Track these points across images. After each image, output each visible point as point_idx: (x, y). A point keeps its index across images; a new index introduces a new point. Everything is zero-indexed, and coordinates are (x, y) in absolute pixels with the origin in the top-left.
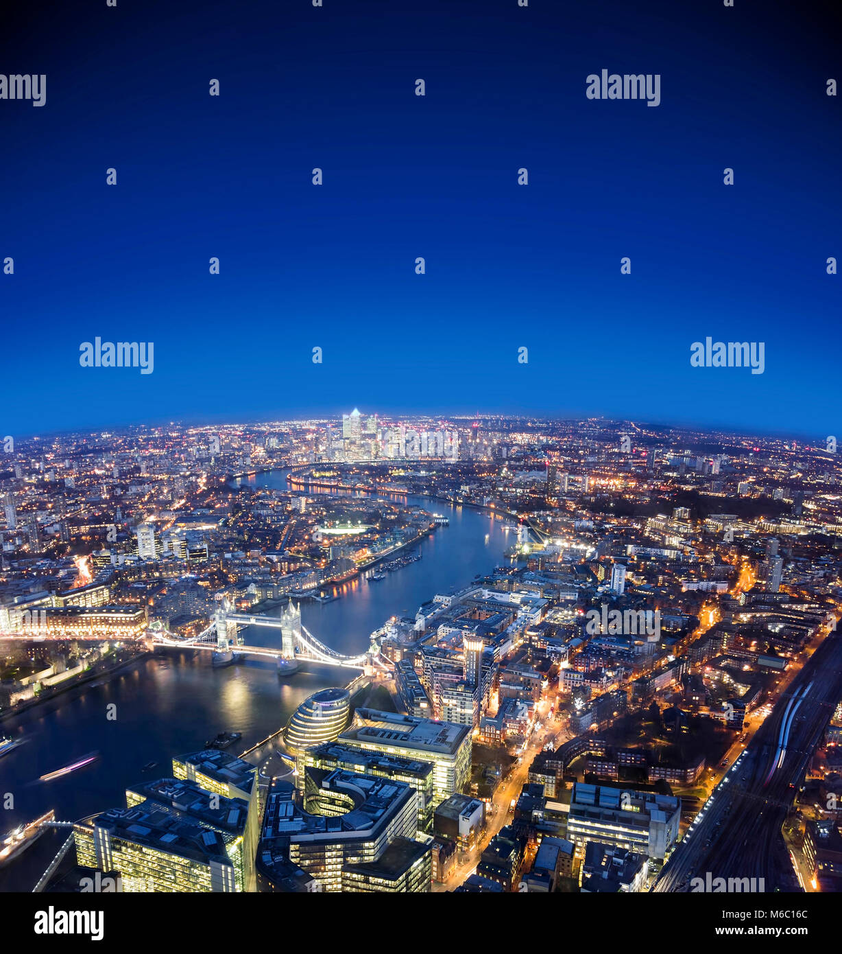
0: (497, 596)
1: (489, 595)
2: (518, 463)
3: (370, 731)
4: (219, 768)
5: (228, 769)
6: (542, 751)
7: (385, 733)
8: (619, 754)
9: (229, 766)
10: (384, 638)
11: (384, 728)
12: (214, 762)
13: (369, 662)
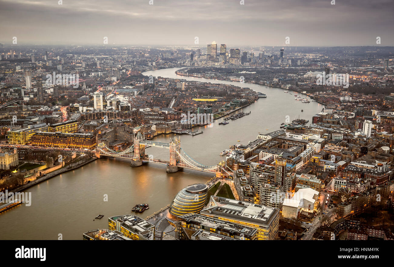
0: (295, 136)
1: (290, 135)
2: (307, 68)
3: (219, 209)
4: (134, 225)
5: (138, 225)
6: (321, 226)
7: (228, 211)
8: (368, 229)
9: (139, 224)
10: (228, 157)
11: (227, 208)
12: (131, 221)
13: (219, 170)
